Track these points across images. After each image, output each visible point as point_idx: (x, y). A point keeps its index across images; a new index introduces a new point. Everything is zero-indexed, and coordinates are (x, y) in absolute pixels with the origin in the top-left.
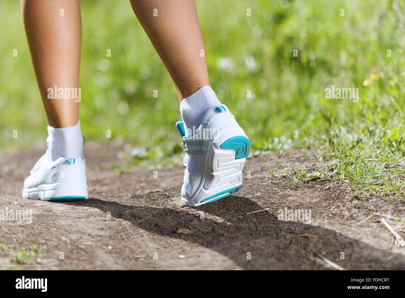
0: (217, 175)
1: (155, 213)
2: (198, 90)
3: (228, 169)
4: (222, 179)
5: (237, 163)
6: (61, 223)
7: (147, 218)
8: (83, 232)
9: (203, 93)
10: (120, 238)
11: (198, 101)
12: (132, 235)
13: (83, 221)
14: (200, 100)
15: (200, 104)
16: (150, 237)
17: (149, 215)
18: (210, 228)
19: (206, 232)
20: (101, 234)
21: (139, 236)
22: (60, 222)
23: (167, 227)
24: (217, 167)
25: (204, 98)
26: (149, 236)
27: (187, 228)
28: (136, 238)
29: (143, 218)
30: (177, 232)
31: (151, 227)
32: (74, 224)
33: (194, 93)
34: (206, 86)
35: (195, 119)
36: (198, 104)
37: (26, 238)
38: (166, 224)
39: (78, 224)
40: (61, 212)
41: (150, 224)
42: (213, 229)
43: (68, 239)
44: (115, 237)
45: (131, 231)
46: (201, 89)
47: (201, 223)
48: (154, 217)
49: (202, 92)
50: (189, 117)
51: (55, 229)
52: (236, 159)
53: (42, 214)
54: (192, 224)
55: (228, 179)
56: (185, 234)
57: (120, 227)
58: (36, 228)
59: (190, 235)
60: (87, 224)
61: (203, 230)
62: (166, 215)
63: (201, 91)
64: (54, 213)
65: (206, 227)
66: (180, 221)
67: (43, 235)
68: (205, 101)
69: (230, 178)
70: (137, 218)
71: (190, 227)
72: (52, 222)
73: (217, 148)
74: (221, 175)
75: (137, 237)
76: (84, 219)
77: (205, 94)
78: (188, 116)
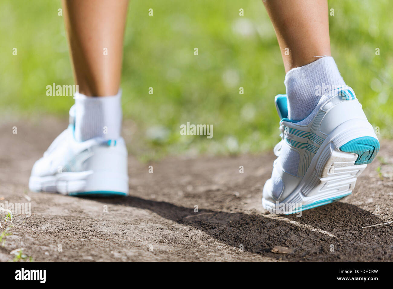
0: (324, 182)
1: (231, 222)
2: (316, 60)
3: (342, 174)
4: (328, 186)
5: (355, 169)
6: (103, 230)
7: (222, 228)
8: (138, 245)
9: (322, 66)
10: (191, 255)
11: (313, 76)
12: (208, 252)
13: (132, 229)
14: (317, 76)
15: (317, 80)
16: (233, 256)
17: (223, 224)
18: (316, 247)
19: (313, 252)
20: (164, 249)
21: (217, 254)
22: (101, 229)
23: (254, 242)
24: (328, 172)
25: (323, 73)
26: (232, 254)
27: (283, 245)
28: (215, 257)
29: (215, 228)
30: (272, 251)
31: (231, 241)
32: (121, 233)
33: (310, 63)
34: (327, 56)
35: (306, 99)
36: (313, 80)
37: (63, 252)
38: (250, 237)
39: (126, 233)
40: (95, 214)
41: (228, 236)
42: (322, 248)
43: (123, 255)
44: (184, 254)
45: (205, 246)
46: (320, 59)
47: (302, 239)
48: (231, 226)
49: (321, 64)
50: (298, 95)
51: (98, 240)
52: (355, 164)
53: (71, 216)
54: (289, 239)
55: (337, 186)
56: (283, 254)
57: (188, 240)
58: (70, 237)
59: (290, 255)
60: (138, 234)
61: (307, 250)
62: (248, 224)
63: (319, 64)
64: (87, 215)
65: (311, 245)
66: (272, 235)
67: (85, 248)
68: (324, 78)
69: (340, 185)
70: (207, 228)
71: (288, 244)
72: (89, 228)
73: (335, 149)
74: (329, 182)
75: (215, 255)
76: (133, 226)
77: (325, 68)
78: (296, 93)
